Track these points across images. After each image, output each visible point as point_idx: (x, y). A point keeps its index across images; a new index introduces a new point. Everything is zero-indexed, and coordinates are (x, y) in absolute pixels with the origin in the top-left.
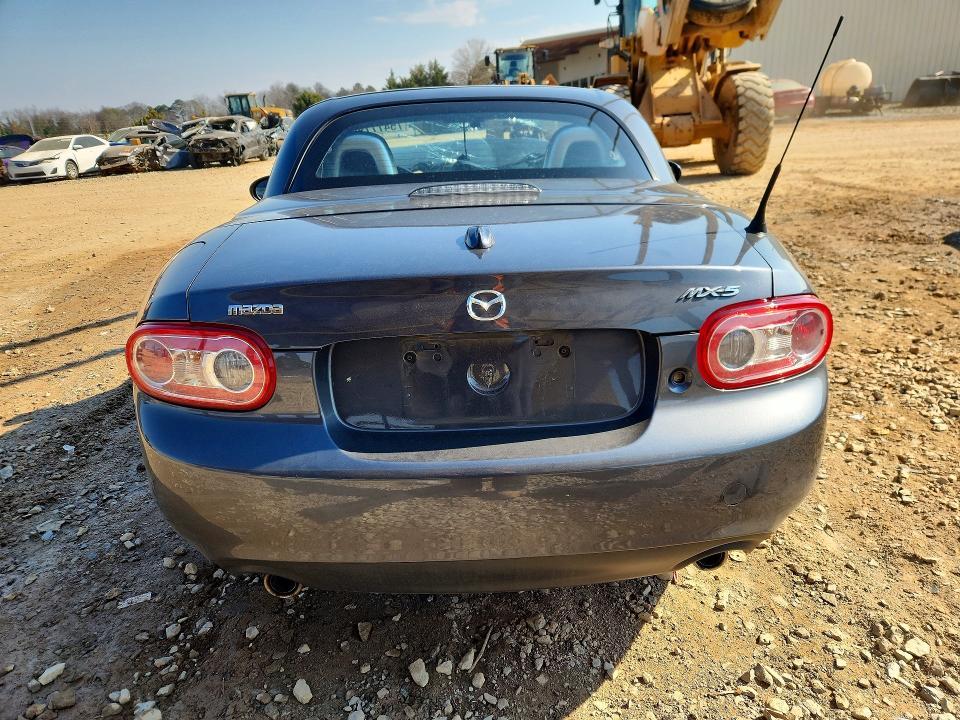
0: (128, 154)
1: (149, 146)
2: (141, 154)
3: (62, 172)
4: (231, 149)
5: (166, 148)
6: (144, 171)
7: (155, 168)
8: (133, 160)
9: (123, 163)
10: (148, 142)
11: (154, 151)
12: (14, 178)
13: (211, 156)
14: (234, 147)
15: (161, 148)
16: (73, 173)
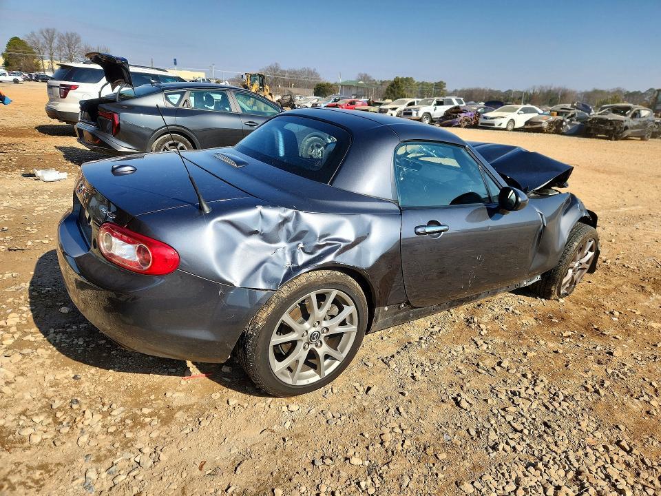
0: (544, 121)
1: (560, 118)
2: (552, 122)
3: (504, 126)
4: (615, 128)
5: (571, 120)
6: (550, 133)
7: (558, 132)
8: (545, 125)
9: (539, 126)
10: (562, 115)
11: (562, 121)
12: (479, 125)
13: (599, 131)
14: (617, 127)
15: (568, 120)
16: (510, 127)
